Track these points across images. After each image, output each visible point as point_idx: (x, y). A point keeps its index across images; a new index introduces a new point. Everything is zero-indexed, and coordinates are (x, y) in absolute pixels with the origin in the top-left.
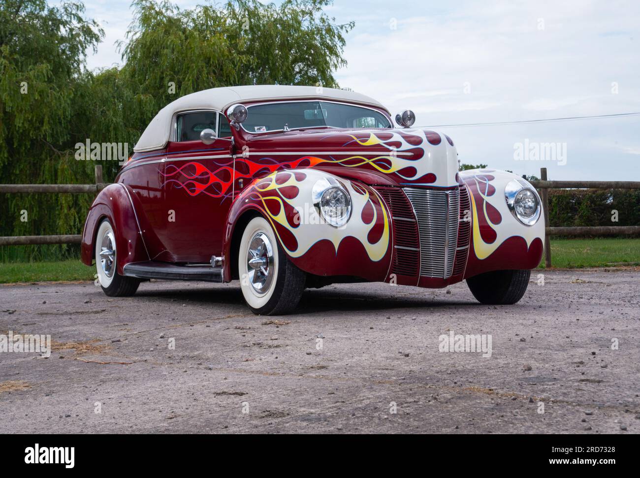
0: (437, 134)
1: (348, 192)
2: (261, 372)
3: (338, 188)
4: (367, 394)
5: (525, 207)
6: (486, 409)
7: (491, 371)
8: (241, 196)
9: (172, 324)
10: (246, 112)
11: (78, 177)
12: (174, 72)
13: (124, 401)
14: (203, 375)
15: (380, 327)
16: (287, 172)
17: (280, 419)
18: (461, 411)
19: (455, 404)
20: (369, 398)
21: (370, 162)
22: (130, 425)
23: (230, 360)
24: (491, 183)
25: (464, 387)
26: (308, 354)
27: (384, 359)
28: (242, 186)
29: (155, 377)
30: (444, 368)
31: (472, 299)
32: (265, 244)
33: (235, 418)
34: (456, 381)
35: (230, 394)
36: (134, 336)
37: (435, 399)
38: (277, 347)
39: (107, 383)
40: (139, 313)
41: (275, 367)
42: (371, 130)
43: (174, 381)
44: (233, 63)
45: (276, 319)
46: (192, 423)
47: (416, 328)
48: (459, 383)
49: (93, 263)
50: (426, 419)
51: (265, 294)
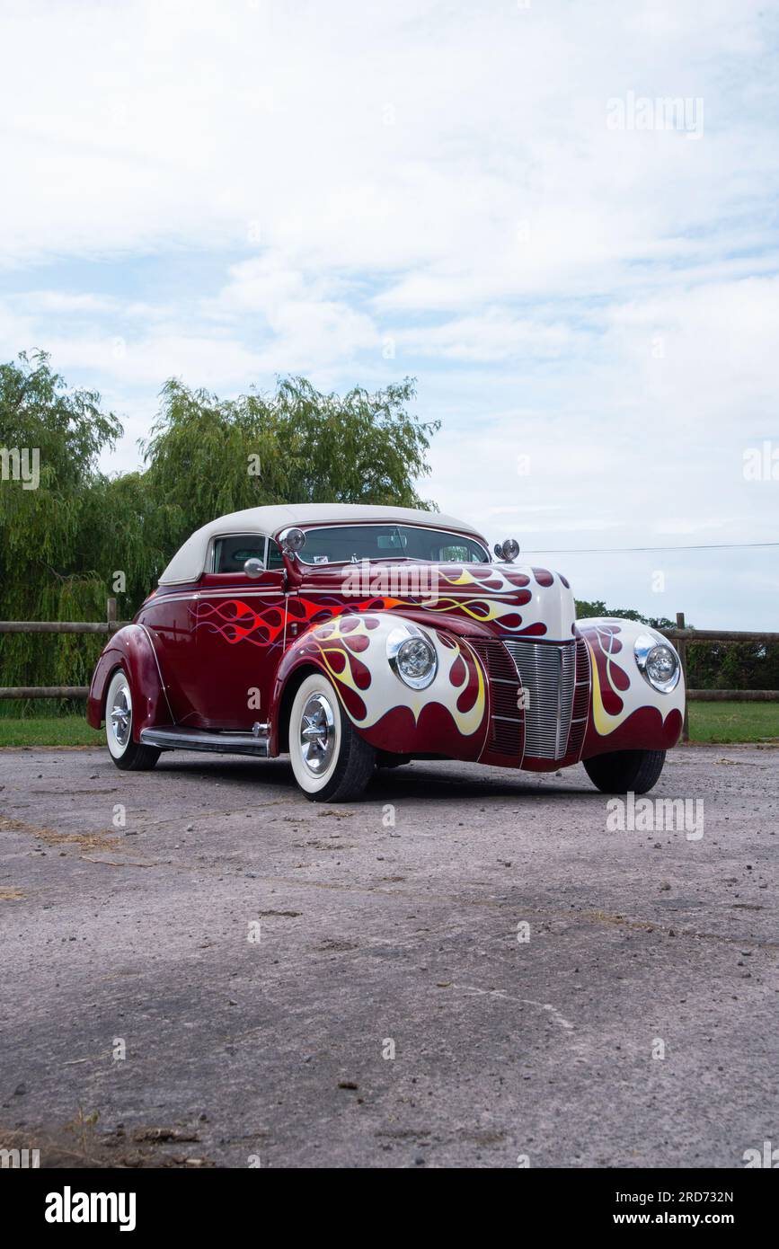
0: (548, 572)
1: (433, 645)
2: (319, 884)
3: (420, 640)
4: (458, 919)
5: (659, 669)
6: (613, 945)
7: (618, 890)
8: (295, 646)
9: (203, 811)
10: (303, 538)
11: (84, 609)
12: (210, 478)
13: (144, 919)
14: (244, 885)
15: (472, 822)
16: (354, 616)
17: (346, 953)
18: (582, 947)
19: (574, 936)
20: (461, 926)
21: (462, 606)
22: (152, 955)
23: (278, 864)
24: (617, 636)
25: (584, 912)
26: (379, 860)
27: (478, 869)
28: (295, 632)
29: (182, 886)
30: (556, 884)
31: (588, 784)
32: (324, 710)
33: (287, 949)
34: (572, 903)
35: (280, 914)
36: (155, 828)
37: (547, 928)
38: (339, 848)
39: (121, 894)
40: (160, 795)
41: (337, 876)
42: (464, 565)
43: (206, 894)
44: (284, 467)
45: (338, 809)
46: (231, 954)
47: (518, 826)
48: (577, 906)
49: (102, 725)
50: (536, 958)
51: (321, 775)
